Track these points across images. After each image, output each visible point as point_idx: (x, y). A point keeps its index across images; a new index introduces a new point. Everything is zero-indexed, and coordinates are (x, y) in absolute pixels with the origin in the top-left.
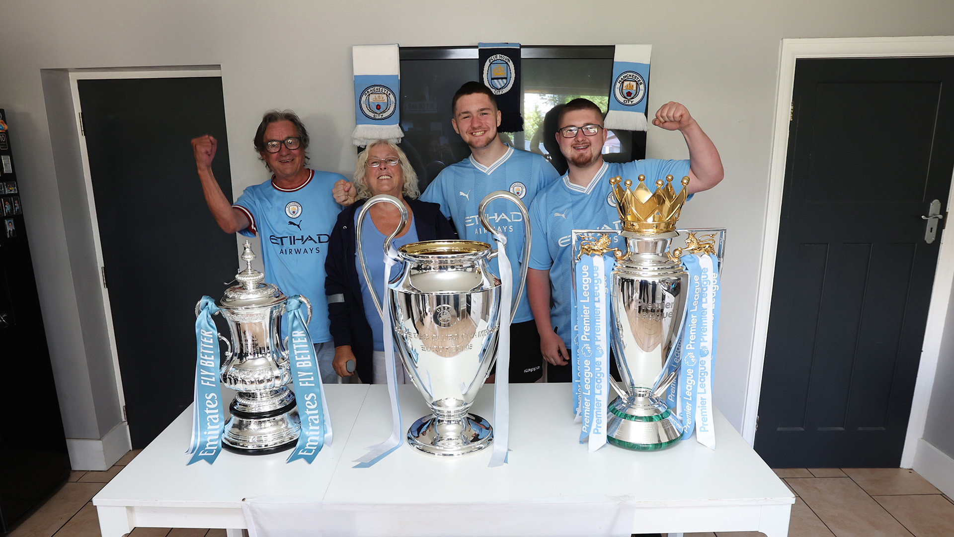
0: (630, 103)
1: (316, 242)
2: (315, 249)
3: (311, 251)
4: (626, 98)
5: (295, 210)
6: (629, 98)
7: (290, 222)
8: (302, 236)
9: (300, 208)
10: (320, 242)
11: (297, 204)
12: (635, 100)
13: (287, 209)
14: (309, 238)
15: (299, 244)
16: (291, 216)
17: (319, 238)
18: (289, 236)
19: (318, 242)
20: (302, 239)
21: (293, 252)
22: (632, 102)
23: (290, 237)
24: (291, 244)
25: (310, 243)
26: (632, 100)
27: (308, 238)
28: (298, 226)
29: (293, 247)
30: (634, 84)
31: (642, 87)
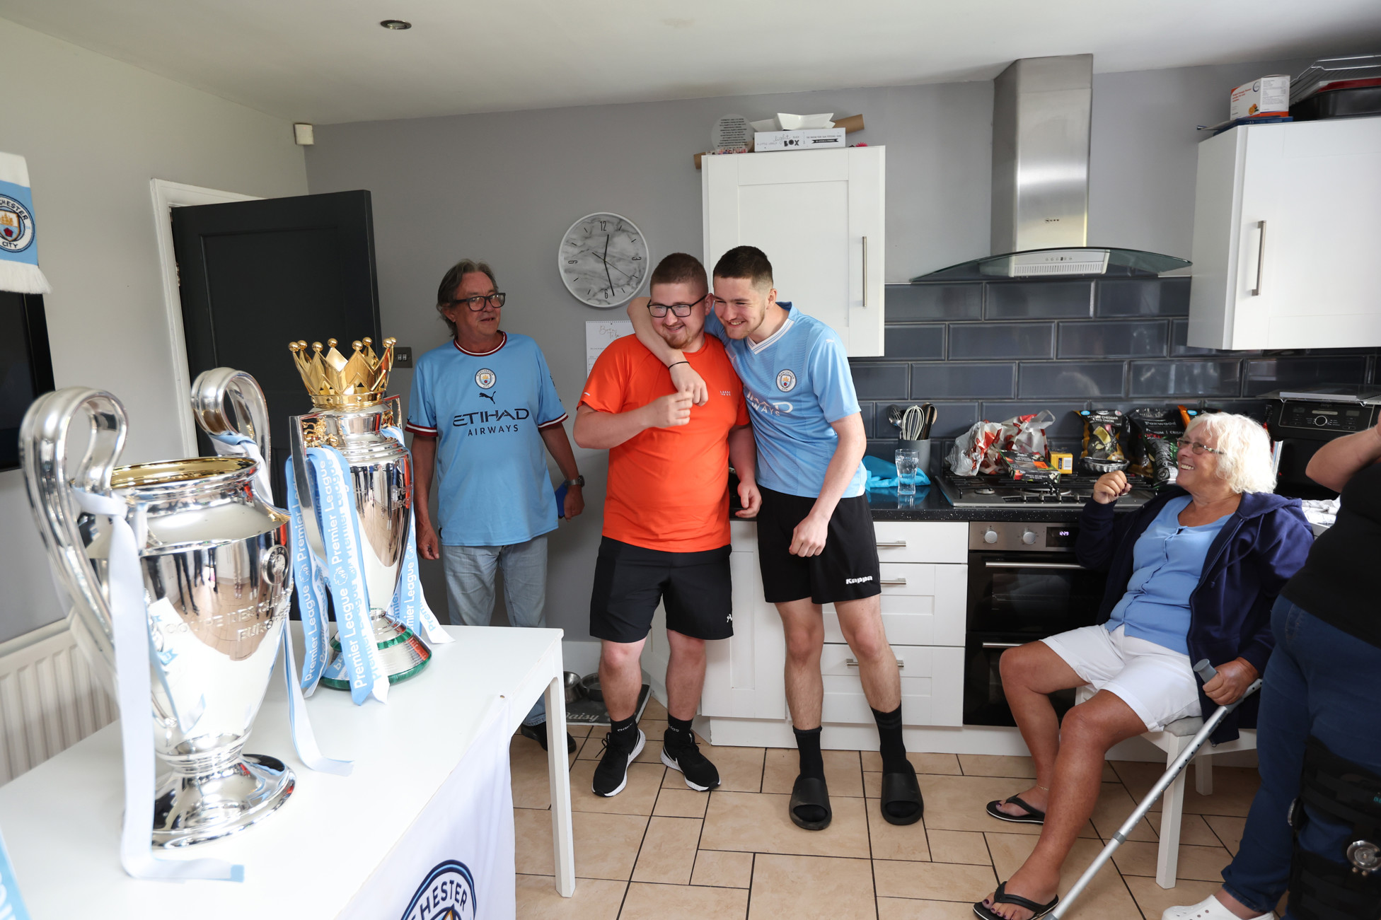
0: (13, 247)
1: (514, 419)
2: (512, 427)
3: (509, 428)
4: (6, 240)
5: (485, 379)
6: (10, 238)
7: (481, 394)
8: (497, 411)
9: (493, 376)
10: (518, 418)
11: (490, 372)
12: (21, 243)
13: (477, 378)
14: (506, 414)
15: (493, 421)
16: (482, 386)
17: (517, 413)
18: (479, 411)
19: (516, 418)
20: (497, 415)
21: (486, 431)
22: (15, 246)
23: (482, 413)
24: (482, 421)
25: (506, 421)
26: (15, 243)
27: (503, 413)
28: (492, 399)
29: (485, 425)
30: (14, 217)
31: (28, 222)
